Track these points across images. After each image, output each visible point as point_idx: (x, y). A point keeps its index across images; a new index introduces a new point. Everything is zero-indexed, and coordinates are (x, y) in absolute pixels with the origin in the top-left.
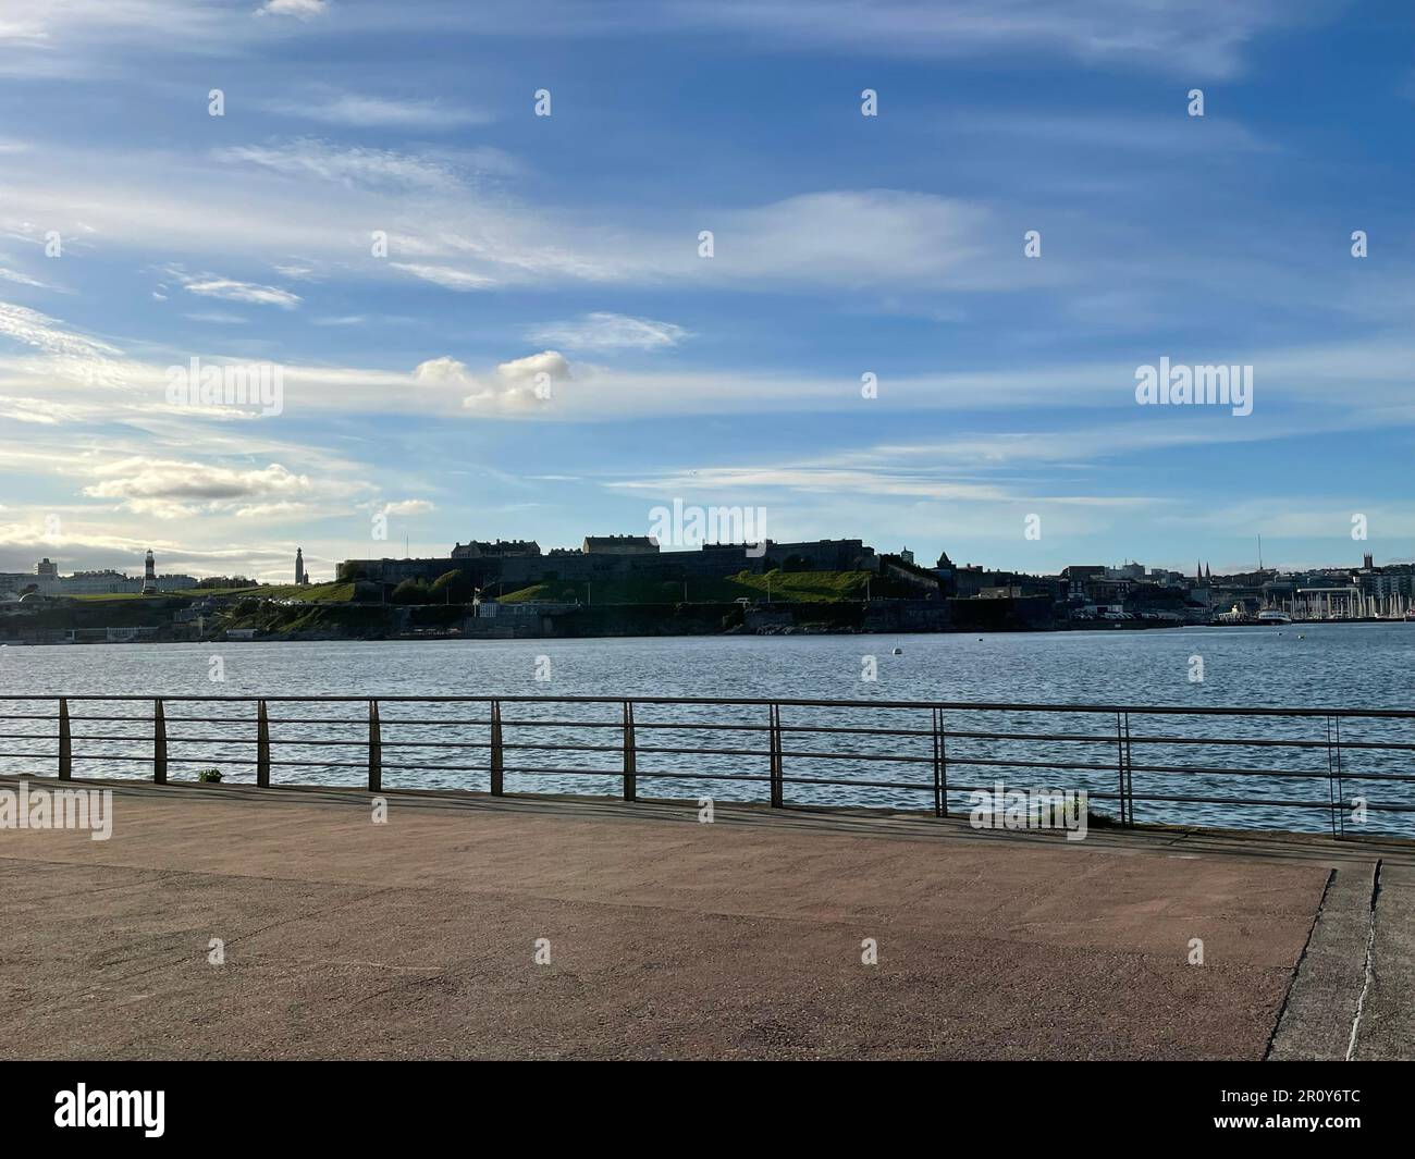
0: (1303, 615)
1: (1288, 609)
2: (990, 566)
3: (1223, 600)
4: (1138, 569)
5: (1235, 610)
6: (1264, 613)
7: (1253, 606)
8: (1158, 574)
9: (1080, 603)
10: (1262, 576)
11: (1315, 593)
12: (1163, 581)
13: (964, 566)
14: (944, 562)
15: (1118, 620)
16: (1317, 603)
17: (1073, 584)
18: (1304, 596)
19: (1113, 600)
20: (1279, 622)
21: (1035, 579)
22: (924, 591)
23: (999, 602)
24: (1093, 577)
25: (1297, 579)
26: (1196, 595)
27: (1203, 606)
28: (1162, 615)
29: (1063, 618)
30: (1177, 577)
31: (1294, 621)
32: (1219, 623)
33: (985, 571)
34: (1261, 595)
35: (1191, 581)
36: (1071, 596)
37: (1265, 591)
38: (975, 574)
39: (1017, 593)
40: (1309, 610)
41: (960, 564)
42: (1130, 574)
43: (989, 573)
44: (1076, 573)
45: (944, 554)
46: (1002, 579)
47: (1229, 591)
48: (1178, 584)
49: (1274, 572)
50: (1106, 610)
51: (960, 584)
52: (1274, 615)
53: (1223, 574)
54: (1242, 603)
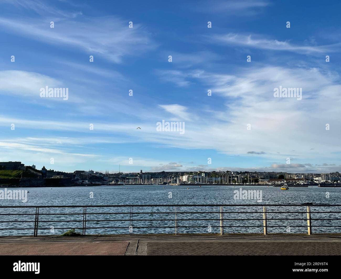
0: (128, 183)
1: (124, 182)
2: (56, 170)
3: (111, 179)
4: (92, 172)
5: (113, 182)
6: (119, 183)
7: (117, 181)
8: (97, 173)
9: (78, 180)
10: (120, 174)
11: (130, 178)
12: (98, 175)
13: (49, 170)
14: (44, 168)
15: (86, 184)
16: (130, 181)
17: (76, 175)
18: (128, 179)
19: (86, 179)
20: (122, 185)
21: (67, 173)
22: (37, 176)
23: (58, 179)
24: (82, 173)
25: (127, 175)
26: (105, 178)
27: (106, 181)
28: (97, 183)
29: (73, 183)
30: (101, 174)
31: (126, 185)
32: (110, 185)
33: (54, 171)
34: (119, 178)
35: (104, 175)
36: (76, 178)
37: (120, 178)
38: (52, 172)
39: (62, 177)
40: (129, 182)
41: (48, 169)
42: (91, 173)
43: (56, 172)
44: (78, 173)
45: (44, 166)
46: (59, 173)
47: (112, 177)
48: (101, 175)
49: (122, 173)
50: (84, 181)
51: (47, 174)
52: (122, 183)
53: (111, 173)
54: (115, 180)
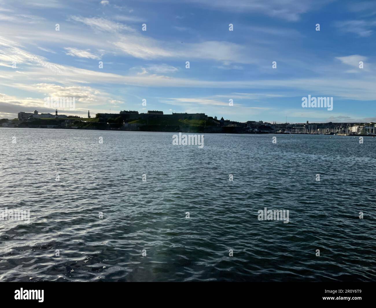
0: (294, 132)
1: (291, 131)
2: (231, 120)
3: (278, 129)
4: (262, 122)
5: (280, 131)
6: (286, 132)
7: (284, 130)
8: (266, 123)
9: (249, 128)
10: (286, 124)
11: (296, 128)
12: (267, 124)
13: (226, 120)
14: (222, 119)
15: (256, 132)
16: (297, 130)
17: (248, 124)
18: (294, 129)
19: (256, 128)
20: (289, 134)
21: (240, 123)
22: (217, 124)
23: (232, 127)
24: (252, 123)
25: (293, 125)
26: (272, 127)
27: (273, 130)
28: (266, 131)
29: (245, 131)
30: (269, 124)
31: (292, 133)
32: (277, 133)
33: (230, 121)
34: (285, 128)
35: (272, 125)
36: (247, 127)
37: (286, 127)
38: (228, 122)
39: (236, 126)
40: (295, 131)
41: (225, 119)
42: (260, 123)
43: (231, 122)
45: (222, 117)
46: (234, 123)
47: (280, 127)
48: (270, 125)
49: (289, 124)
50: (254, 130)
51: (225, 123)
52: (288, 132)
53: (278, 124)
54: (282, 130)
